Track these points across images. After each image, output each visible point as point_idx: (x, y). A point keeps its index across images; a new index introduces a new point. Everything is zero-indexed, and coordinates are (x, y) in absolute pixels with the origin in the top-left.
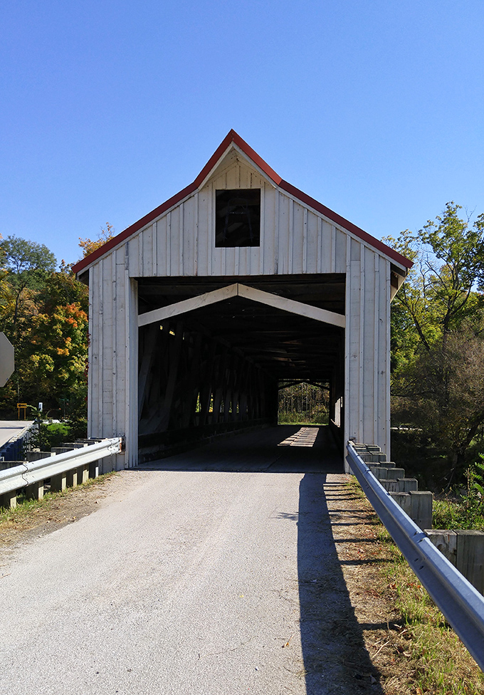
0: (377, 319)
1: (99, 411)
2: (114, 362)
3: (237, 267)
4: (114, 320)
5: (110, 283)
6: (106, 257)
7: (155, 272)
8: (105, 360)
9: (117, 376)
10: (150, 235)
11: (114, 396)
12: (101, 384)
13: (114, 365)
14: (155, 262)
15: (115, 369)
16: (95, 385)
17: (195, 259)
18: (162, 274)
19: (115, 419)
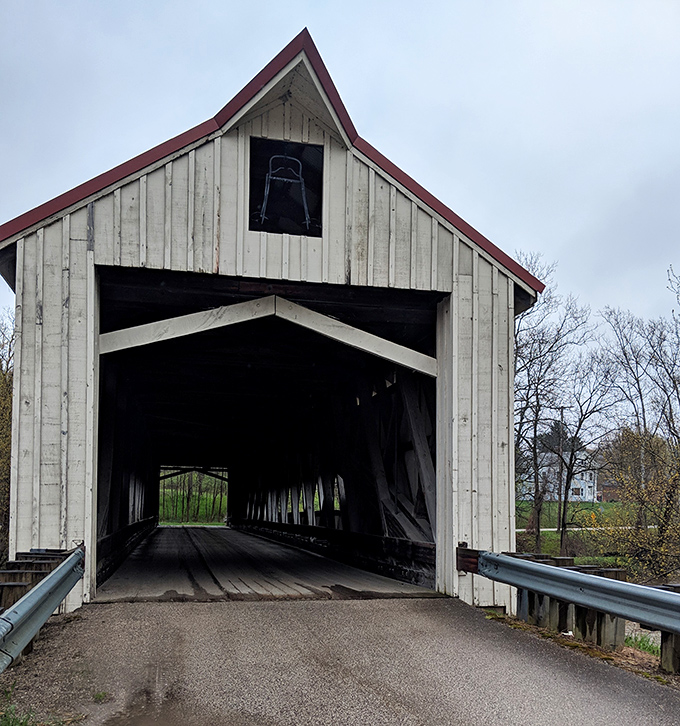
0: (495, 365)
1: (34, 499)
2: (64, 410)
3: (285, 267)
4: (65, 338)
5: (58, 271)
6: (50, 225)
7: (143, 259)
8: (45, 409)
9: (68, 437)
10: (135, 196)
11: (64, 472)
12: (37, 450)
13: (65, 416)
14: (143, 242)
15: (65, 425)
16: (26, 452)
17: (215, 245)
18: (155, 264)
19: (64, 513)
